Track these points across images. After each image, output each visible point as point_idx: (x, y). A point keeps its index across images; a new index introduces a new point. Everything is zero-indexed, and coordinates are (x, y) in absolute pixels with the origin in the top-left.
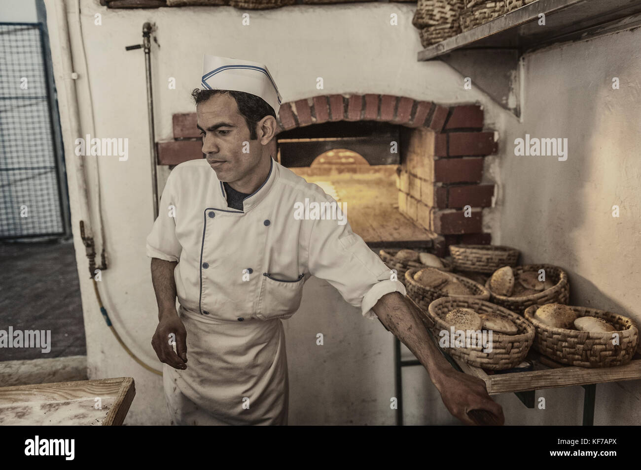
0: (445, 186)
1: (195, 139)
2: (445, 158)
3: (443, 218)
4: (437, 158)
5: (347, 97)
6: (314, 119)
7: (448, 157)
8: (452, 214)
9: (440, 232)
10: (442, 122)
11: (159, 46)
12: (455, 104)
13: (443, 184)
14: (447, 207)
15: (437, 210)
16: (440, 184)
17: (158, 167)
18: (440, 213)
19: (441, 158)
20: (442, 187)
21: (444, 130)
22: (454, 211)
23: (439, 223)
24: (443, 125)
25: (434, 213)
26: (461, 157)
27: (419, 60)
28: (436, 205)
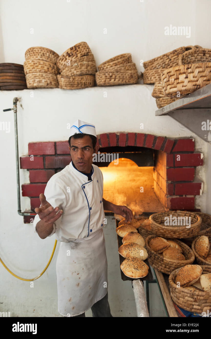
0: (172, 183)
1: (39, 156)
2: (173, 167)
3: (172, 201)
4: (168, 167)
5: (118, 134)
6: (101, 146)
7: (174, 167)
8: (177, 198)
9: (170, 208)
10: (171, 148)
11: (23, 109)
12: (178, 138)
13: (172, 182)
14: (174, 194)
15: (169, 195)
16: (170, 182)
17: (20, 170)
18: (170, 198)
19: (170, 167)
20: (171, 183)
21: (171, 152)
22: (178, 197)
23: (170, 203)
24: (171, 150)
25: (167, 197)
26: (182, 167)
27: (156, 115)
28: (168, 193)
